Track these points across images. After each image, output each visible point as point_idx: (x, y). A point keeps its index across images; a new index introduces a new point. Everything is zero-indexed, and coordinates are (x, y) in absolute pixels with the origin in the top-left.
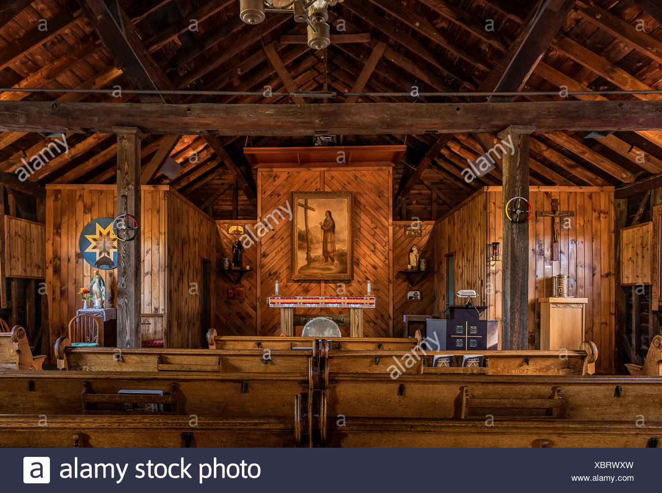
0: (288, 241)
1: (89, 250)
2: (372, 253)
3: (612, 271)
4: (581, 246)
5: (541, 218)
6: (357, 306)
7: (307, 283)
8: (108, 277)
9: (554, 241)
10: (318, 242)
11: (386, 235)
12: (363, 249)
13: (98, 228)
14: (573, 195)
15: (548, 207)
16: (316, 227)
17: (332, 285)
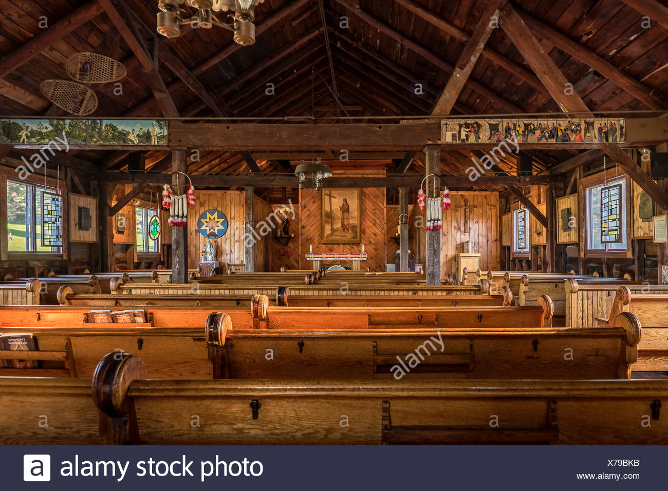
0: (319, 218)
1: (203, 228)
2: (373, 226)
3: (498, 239)
4: (480, 224)
5: (459, 209)
6: (356, 259)
7: (331, 245)
8: (214, 243)
9: (466, 222)
10: (338, 219)
11: (382, 214)
12: (368, 223)
13: (208, 215)
14: (476, 196)
15: (462, 203)
16: (336, 209)
17: (348, 247)
